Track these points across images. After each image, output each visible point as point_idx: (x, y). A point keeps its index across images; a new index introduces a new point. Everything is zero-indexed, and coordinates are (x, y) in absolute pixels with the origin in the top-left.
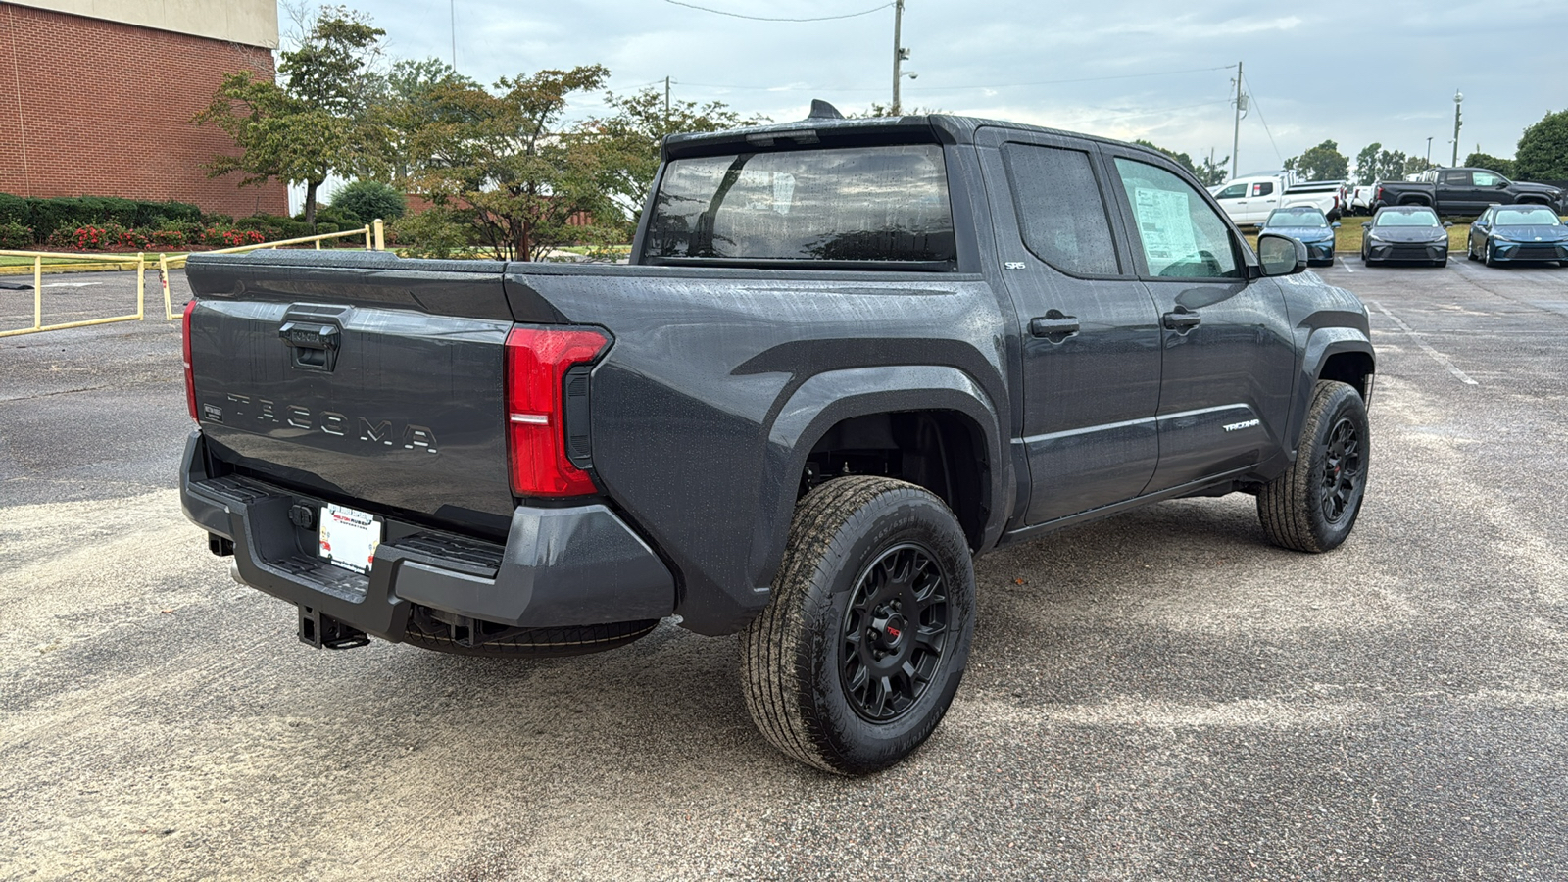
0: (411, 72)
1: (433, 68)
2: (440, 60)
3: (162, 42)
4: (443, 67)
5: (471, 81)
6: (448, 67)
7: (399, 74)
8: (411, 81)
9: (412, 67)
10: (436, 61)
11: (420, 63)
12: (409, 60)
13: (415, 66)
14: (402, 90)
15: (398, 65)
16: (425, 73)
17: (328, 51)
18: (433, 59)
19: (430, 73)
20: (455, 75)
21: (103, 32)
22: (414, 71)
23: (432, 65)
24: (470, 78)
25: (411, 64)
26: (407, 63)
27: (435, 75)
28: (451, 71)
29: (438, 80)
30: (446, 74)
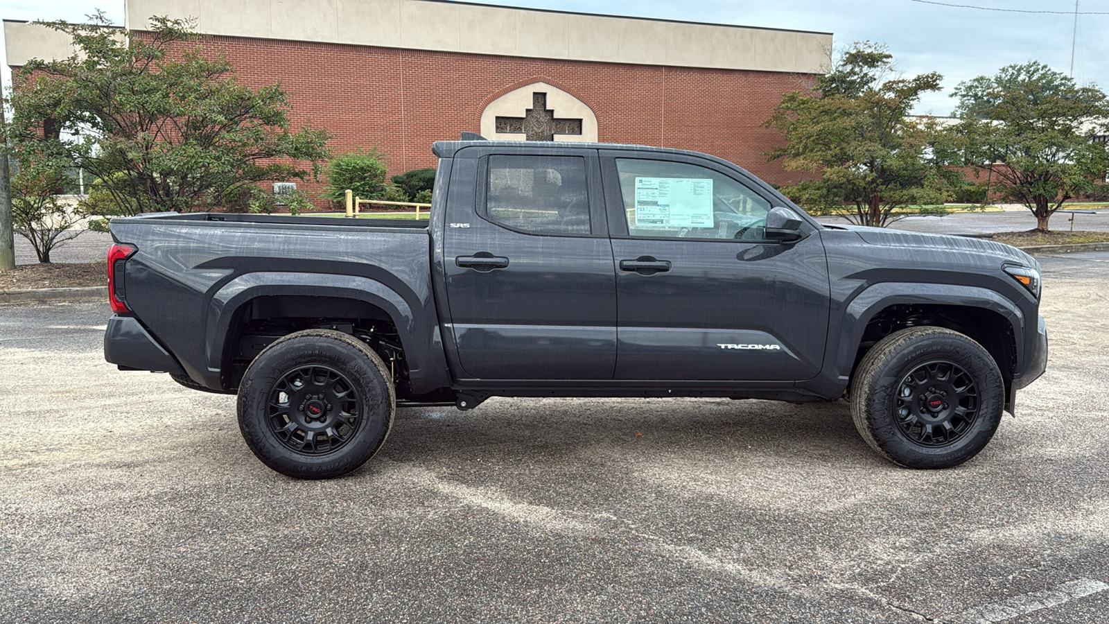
0: (1013, 73)
1: (1032, 69)
2: (1038, 62)
3: (751, 78)
4: (1040, 67)
5: (1062, 76)
6: (1045, 67)
7: (1003, 75)
8: (1013, 80)
9: (1014, 69)
10: (1035, 63)
11: (1021, 66)
12: (1013, 65)
13: (1016, 69)
14: (1004, 87)
15: (1003, 70)
16: (1024, 73)
17: (852, 73)
18: (1032, 62)
19: (1028, 73)
20: (1049, 72)
21: (714, 76)
22: (1016, 73)
23: (1031, 67)
24: (1062, 73)
25: (1014, 68)
26: (1011, 66)
27: (1032, 74)
28: (1047, 69)
29: (1035, 77)
30: (1043, 72)
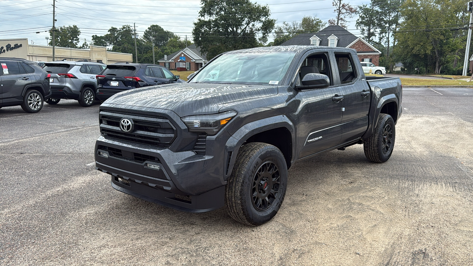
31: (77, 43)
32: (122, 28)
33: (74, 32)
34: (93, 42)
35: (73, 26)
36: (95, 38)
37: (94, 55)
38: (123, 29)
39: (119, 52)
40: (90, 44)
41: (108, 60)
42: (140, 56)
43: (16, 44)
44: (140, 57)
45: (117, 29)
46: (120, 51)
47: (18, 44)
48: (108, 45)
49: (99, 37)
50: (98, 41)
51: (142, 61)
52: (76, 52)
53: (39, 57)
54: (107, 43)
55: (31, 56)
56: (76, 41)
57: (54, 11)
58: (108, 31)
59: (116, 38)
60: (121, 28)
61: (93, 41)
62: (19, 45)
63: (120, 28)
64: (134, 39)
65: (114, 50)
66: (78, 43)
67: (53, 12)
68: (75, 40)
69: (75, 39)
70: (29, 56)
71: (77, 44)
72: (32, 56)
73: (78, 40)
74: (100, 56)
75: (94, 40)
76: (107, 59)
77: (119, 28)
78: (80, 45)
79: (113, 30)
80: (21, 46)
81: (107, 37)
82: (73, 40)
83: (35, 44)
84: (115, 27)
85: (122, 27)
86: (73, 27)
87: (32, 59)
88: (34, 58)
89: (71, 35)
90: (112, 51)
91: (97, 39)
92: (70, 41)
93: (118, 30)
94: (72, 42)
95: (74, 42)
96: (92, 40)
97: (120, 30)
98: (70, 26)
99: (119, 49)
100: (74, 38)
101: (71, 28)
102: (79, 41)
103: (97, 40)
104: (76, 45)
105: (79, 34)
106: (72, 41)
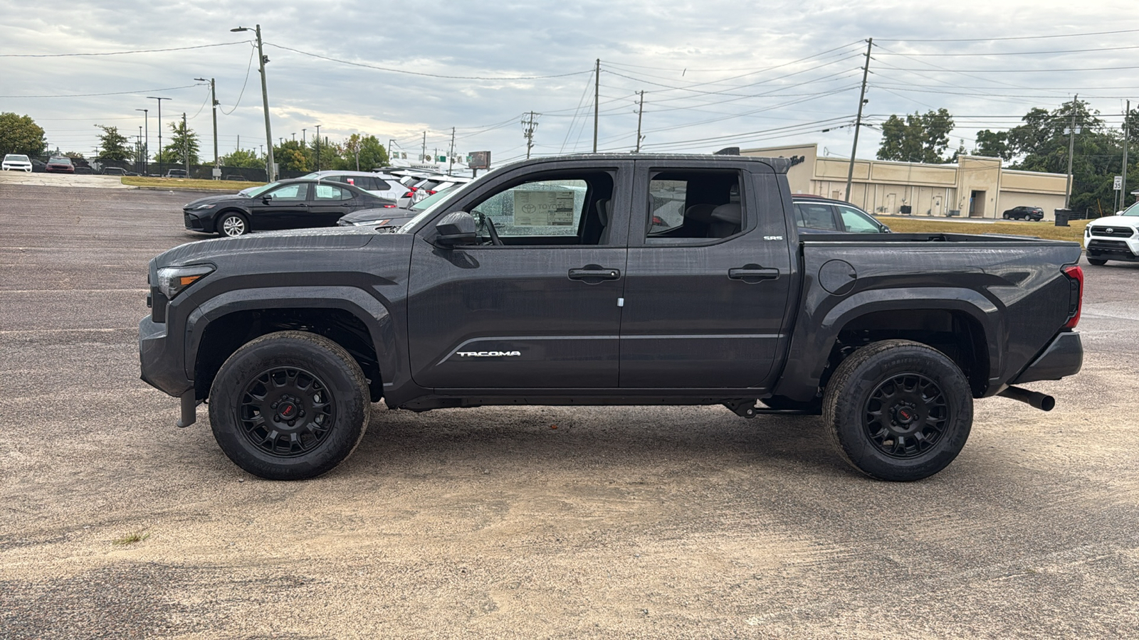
31: (942, 151)
32: (1061, 110)
33: (940, 124)
34: (978, 147)
35: (940, 111)
36: (984, 137)
37: (966, 178)
38: (1062, 112)
39: (1038, 171)
40: (972, 152)
41: (1001, 191)
42: (1095, 181)
43: (794, 157)
44: (1097, 182)
45: (1046, 112)
46: (1043, 169)
47: (796, 157)
48: (1015, 154)
49: (994, 134)
50: (992, 144)
51: (1099, 193)
52: (922, 172)
53: (835, 183)
54: (1014, 149)
55: (818, 181)
56: (940, 147)
57: (864, 81)
58: (1023, 119)
59: (1042, 136)
60: (1057, 109)
61: (979, 144)
62: (799, 158)
63: (1055, 110)
64: (1068, 136)
65: (1029, 165)
66: (944, 149)
67: (862, 84)
68: (939, 143)
69: (938, 140)
70: (815, 180)
71: (942, 153)
72: (821, 181)
73: (946, 143)
74: (982, 181)
75: (982, 143)
76: (1000, 189)
77: (1053, 110)
78: (947, 154)
79: (1036, 115)
80: (802, 159)
81: (1017, 134)
82: (933, 142)
83: (830, 156)
84: (1042, 109)
85: (1062, 107)
86: (937, 114)
87: (821, 187)
88: (825, 185)
89: (930, 134)
90: (1022, 169)
91: (987, 140)
92: (925, 145)
93: (1050, 114)
94: (930, 149)
95: (936, 148)
96: (977, 141)
97: (1055, 116)
98: (931, 112)
99: (1041, 162)
100: (937, 138)
101: (933, 116)
102: (947, 147)
103: (988, 142)
104: (939, 156)
105: (950, 130)
106: (930, 146)
